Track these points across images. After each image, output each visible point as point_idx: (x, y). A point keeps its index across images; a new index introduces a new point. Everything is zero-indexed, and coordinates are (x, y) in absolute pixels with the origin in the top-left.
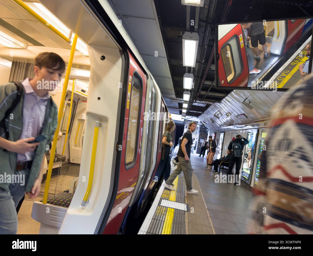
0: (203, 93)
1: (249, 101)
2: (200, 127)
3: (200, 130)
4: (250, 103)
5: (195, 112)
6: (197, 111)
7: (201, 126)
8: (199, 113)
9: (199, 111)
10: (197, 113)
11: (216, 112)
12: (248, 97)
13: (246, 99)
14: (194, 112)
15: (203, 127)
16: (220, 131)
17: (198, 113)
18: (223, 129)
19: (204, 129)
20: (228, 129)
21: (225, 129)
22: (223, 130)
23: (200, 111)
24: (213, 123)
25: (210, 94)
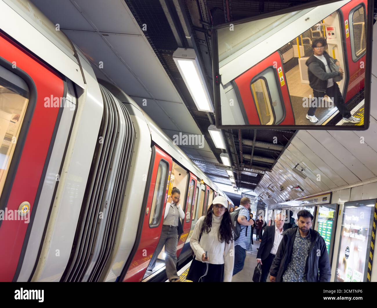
0: (247, 157)
1: (302, 168)
2: (258, 203)
3: (258, 206)
4: (302, 170)
5: (249, 183)
6: (251, 183)
7: (259, 201)
8: (254, 185)
9: (252, 183)
10: (250, 184)
11: (270, 184)
12: (300, 163)
13: (297, 165)
14: (247, 183)
15: (262, 203)
16: (278, 208)
17: (252, 185)
18: (279, 205)
19: (262, 204)
20: (284, 205)
21: (282, 205)
22: (280, 207)
23: (254, 183)
24: (269, 197)
25: (256, 159)
